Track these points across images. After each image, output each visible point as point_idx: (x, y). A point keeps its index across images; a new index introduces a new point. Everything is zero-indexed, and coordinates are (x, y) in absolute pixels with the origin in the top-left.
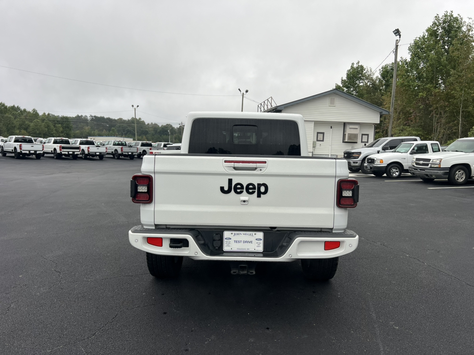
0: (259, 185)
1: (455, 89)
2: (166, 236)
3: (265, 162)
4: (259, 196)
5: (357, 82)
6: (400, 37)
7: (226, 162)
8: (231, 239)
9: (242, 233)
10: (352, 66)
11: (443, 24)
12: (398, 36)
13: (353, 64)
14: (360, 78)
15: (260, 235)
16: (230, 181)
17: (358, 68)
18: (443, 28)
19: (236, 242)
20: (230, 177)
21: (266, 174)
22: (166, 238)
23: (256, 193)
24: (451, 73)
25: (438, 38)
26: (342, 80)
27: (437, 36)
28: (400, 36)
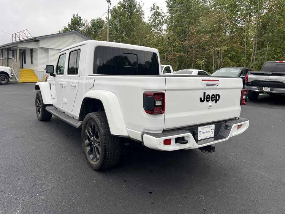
0: (217, 95)
1: (135, 39)
2: (173, 137)
3: (218, 81)
4: (216, 102)
5: (78, 27)
6: (110, 5)
7: (203, 80)
8: (201, 131)
9: (206, 126)
10: (73, 17)
11: (128, 2)
12: (109, 4)
13: (74, 15)
14: (79, 25)
15: (213, 126)
16: (205, 93)
17: (78, 18)
18: (128, 4)
19: (203, 133)
20: (205, 91)
21: (220, 88)
22: (173, 138)
23: (215, 101)
24: (134, 30)
25: (126, 9)
26: (69, 25)
27: (125, 7)
28: (110, 3)
